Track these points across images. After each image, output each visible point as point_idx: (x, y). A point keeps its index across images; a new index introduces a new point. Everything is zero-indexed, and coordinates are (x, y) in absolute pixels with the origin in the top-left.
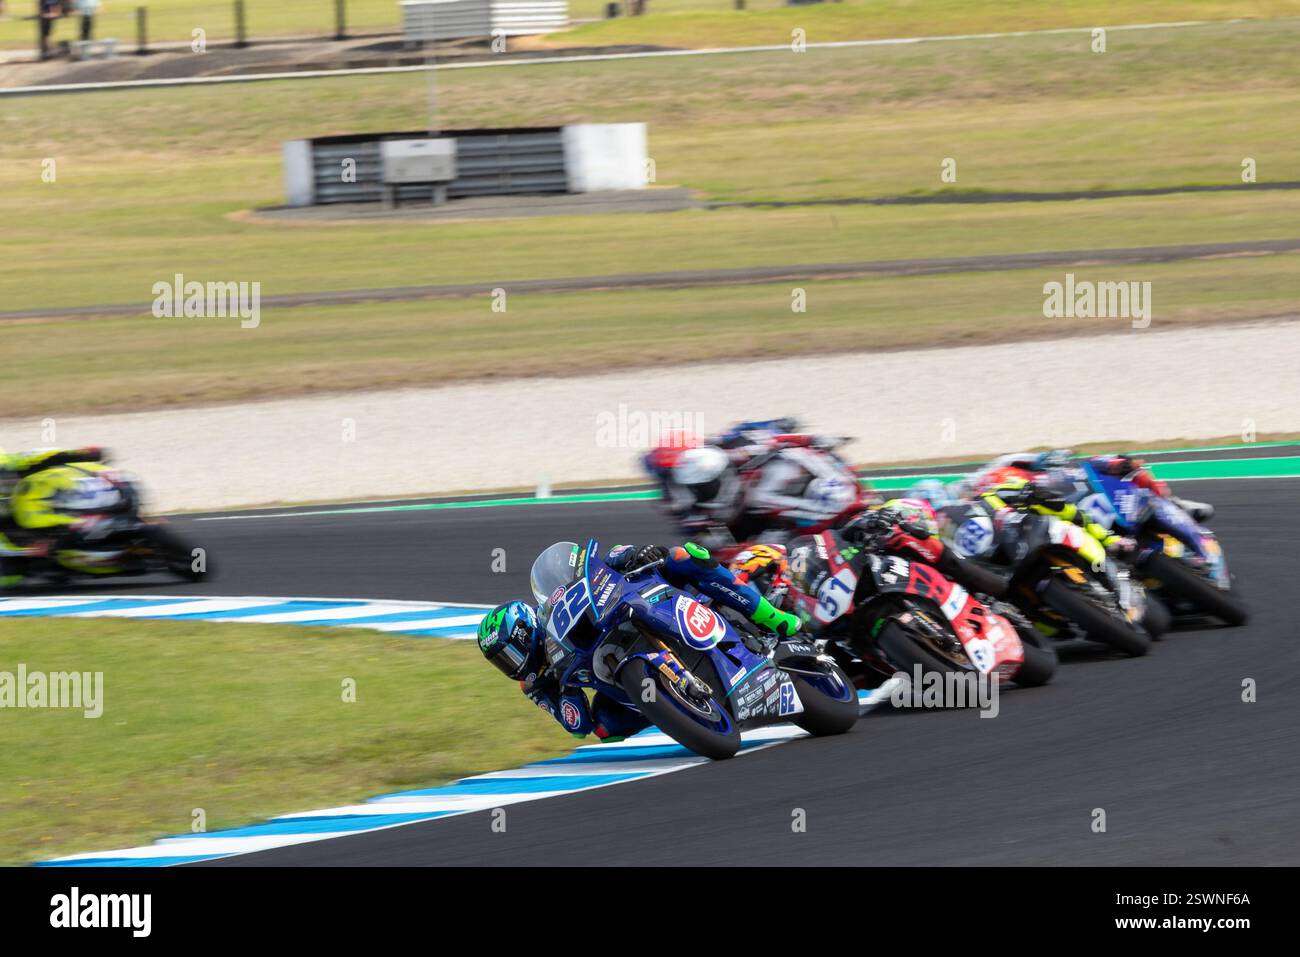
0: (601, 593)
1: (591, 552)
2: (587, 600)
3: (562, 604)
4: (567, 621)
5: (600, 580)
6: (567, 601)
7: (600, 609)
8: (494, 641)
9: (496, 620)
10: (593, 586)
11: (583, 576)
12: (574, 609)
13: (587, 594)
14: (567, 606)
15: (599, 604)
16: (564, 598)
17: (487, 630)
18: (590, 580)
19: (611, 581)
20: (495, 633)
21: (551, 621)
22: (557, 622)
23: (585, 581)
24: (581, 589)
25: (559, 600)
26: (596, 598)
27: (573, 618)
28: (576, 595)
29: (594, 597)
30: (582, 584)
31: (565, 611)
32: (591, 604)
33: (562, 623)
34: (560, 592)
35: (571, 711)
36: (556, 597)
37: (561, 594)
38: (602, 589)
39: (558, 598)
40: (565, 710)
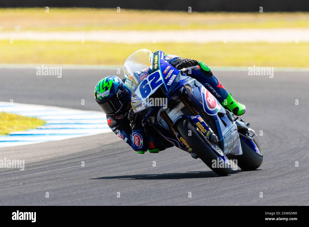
0: (169, 79)
1: (161, 57)
2: (161, 81)
3: (146, 81)
4: (149, 91)
5: (168, 71)
6: (149, 80)
7: (168, 87)
8: (107, 95)
9: (108, 84)
10: (164, 75)
11: (158, 69)
12: (154, 85)
13: (161, 78)
14: (149, 83)
15: (168, 84)
16: (147, 79)
17: (103, 89)
18: (162, 71)
19: (174, 73)
20: (108, 91)
21: (138, 90)
22: (142, 91)
23: (159, 71)
24: (157, 75)
25: (145, 79)
26: (167, 81)
27: (153, 89)
28: (154, 78)
29: (165, 80)
30: (158, 73)
31: (148, 85)
32: (163, 84)
33: (146, 92)
34: (145, 75)
35: (138, 138)
36: (142, 78)
37: (145, 76)
38: (169, 77)
39: (143, 78)
40: (135, 138)
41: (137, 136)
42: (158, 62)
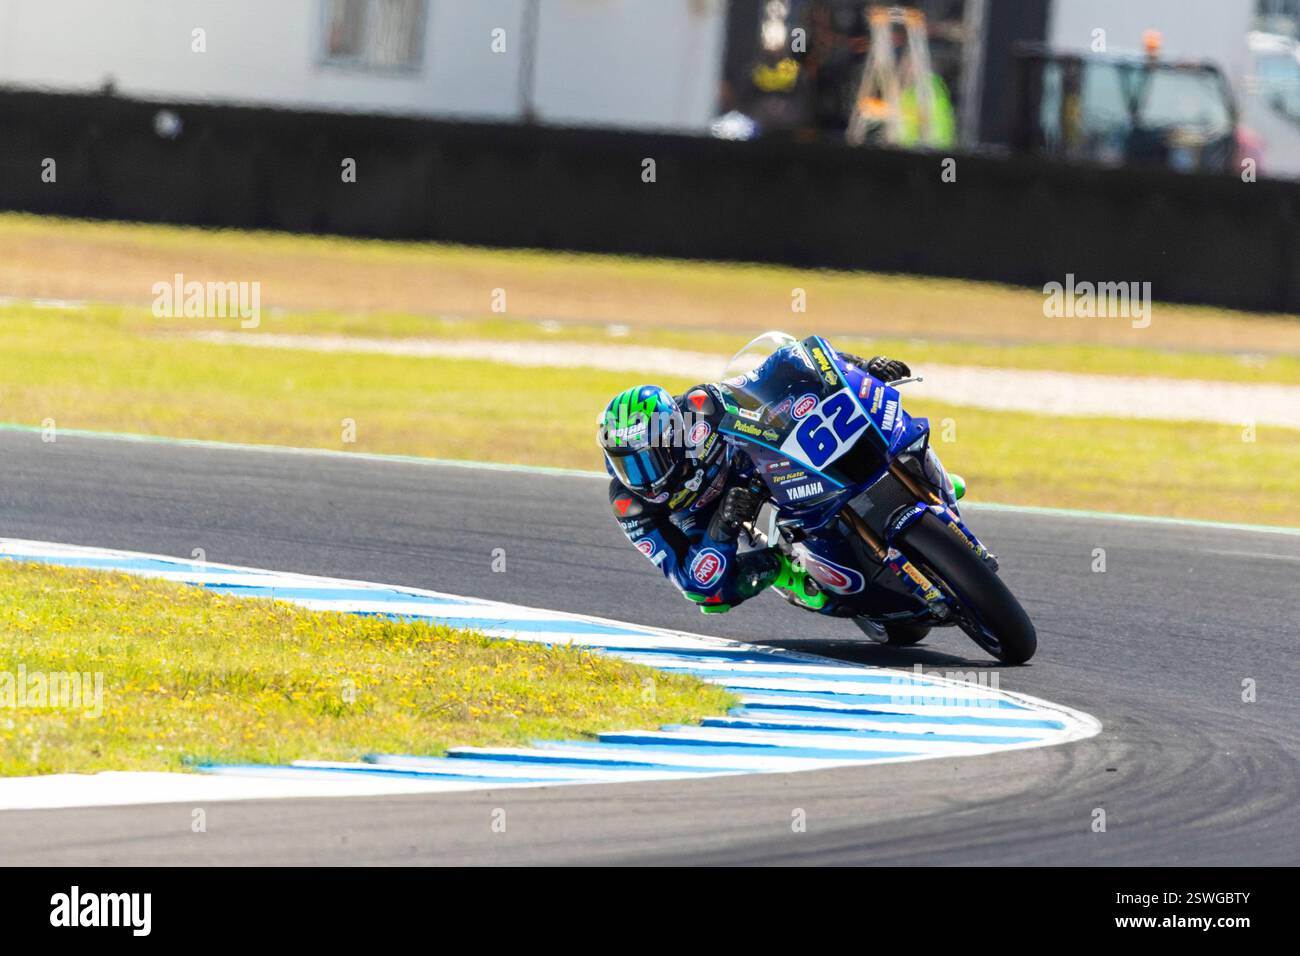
0: (881, 412)
2: (861, 421)
3: (816, 419)
4: (831, 446)
5: (872, 393)
6: (827, 416)
7: (886, 433)
9: (644, 406)
10: (867, 403)
11: (840, 385)
12: (843, 429)
13: (859, 410)
14: (828, 423)
15: (884, 427)
16: (818, 411)
18: (856, 391)
21: (792, 440)
22: (803, 439)
23: (847, 391)
24: (848, 407)
25: (810, 413)
26: (877, 418)
27: (843, 441)
28: (839, 409)
29: (872, 416)
30: (844, 396)
31: (825, 430)
32: (871, 427)
33: (821, 446)
34: (809, 402)
35: (714, 565)
36: (802, 409)
37: (811, 405)
38: (880, 407)
39: (805, 410)
40: (703, 561)
41: (713, 558)
42: (830, 365)
